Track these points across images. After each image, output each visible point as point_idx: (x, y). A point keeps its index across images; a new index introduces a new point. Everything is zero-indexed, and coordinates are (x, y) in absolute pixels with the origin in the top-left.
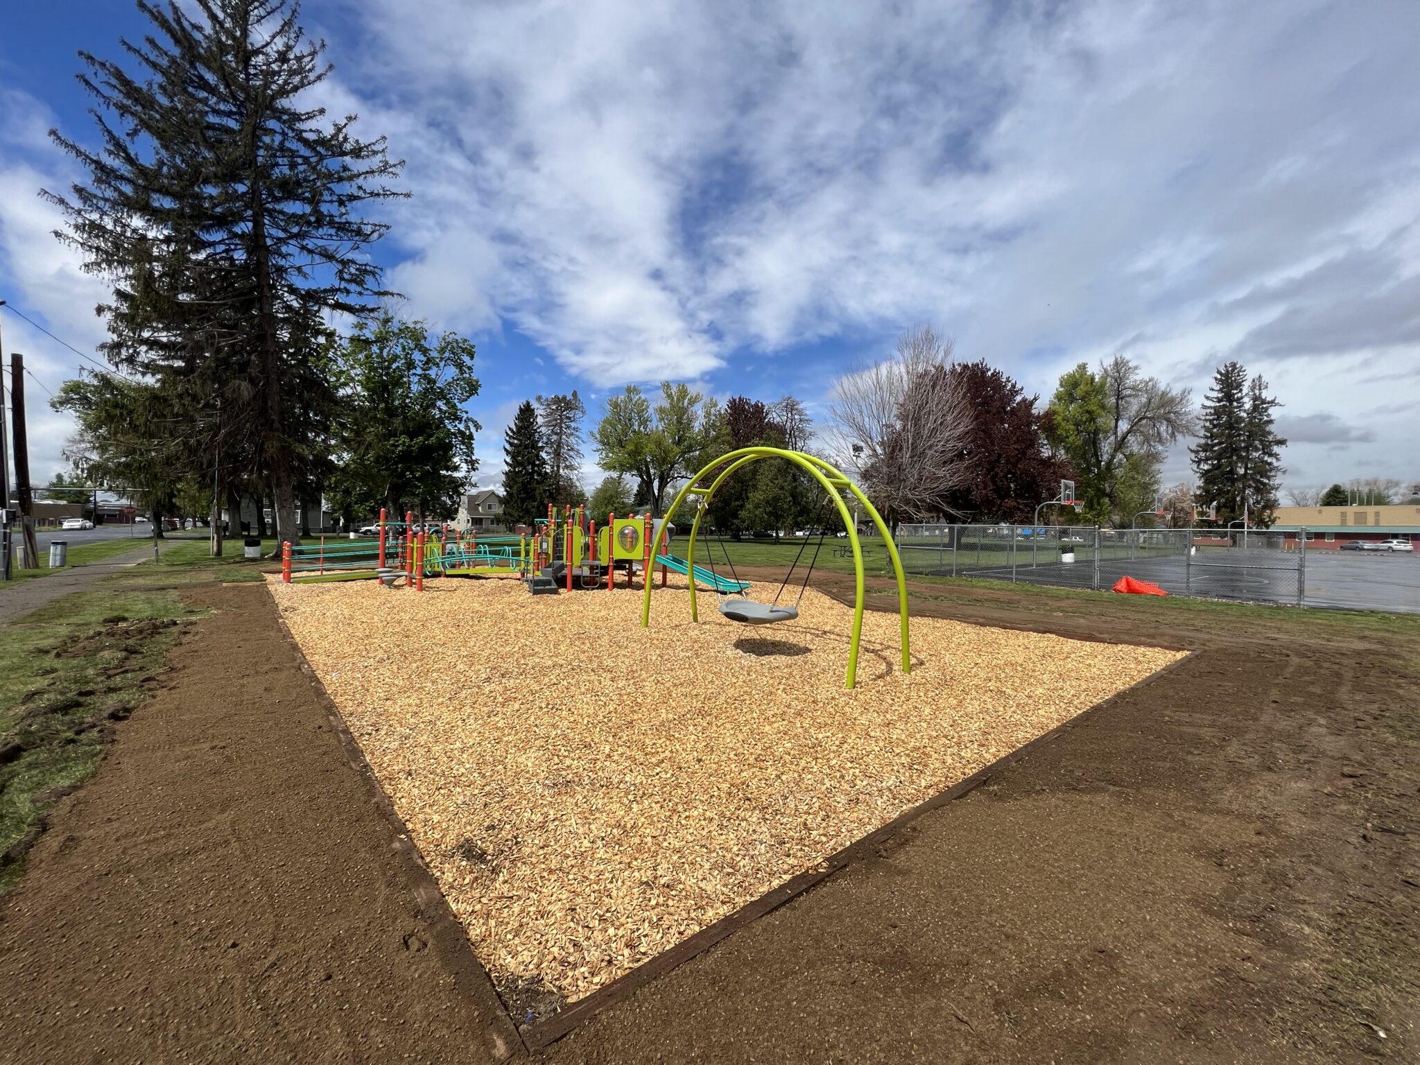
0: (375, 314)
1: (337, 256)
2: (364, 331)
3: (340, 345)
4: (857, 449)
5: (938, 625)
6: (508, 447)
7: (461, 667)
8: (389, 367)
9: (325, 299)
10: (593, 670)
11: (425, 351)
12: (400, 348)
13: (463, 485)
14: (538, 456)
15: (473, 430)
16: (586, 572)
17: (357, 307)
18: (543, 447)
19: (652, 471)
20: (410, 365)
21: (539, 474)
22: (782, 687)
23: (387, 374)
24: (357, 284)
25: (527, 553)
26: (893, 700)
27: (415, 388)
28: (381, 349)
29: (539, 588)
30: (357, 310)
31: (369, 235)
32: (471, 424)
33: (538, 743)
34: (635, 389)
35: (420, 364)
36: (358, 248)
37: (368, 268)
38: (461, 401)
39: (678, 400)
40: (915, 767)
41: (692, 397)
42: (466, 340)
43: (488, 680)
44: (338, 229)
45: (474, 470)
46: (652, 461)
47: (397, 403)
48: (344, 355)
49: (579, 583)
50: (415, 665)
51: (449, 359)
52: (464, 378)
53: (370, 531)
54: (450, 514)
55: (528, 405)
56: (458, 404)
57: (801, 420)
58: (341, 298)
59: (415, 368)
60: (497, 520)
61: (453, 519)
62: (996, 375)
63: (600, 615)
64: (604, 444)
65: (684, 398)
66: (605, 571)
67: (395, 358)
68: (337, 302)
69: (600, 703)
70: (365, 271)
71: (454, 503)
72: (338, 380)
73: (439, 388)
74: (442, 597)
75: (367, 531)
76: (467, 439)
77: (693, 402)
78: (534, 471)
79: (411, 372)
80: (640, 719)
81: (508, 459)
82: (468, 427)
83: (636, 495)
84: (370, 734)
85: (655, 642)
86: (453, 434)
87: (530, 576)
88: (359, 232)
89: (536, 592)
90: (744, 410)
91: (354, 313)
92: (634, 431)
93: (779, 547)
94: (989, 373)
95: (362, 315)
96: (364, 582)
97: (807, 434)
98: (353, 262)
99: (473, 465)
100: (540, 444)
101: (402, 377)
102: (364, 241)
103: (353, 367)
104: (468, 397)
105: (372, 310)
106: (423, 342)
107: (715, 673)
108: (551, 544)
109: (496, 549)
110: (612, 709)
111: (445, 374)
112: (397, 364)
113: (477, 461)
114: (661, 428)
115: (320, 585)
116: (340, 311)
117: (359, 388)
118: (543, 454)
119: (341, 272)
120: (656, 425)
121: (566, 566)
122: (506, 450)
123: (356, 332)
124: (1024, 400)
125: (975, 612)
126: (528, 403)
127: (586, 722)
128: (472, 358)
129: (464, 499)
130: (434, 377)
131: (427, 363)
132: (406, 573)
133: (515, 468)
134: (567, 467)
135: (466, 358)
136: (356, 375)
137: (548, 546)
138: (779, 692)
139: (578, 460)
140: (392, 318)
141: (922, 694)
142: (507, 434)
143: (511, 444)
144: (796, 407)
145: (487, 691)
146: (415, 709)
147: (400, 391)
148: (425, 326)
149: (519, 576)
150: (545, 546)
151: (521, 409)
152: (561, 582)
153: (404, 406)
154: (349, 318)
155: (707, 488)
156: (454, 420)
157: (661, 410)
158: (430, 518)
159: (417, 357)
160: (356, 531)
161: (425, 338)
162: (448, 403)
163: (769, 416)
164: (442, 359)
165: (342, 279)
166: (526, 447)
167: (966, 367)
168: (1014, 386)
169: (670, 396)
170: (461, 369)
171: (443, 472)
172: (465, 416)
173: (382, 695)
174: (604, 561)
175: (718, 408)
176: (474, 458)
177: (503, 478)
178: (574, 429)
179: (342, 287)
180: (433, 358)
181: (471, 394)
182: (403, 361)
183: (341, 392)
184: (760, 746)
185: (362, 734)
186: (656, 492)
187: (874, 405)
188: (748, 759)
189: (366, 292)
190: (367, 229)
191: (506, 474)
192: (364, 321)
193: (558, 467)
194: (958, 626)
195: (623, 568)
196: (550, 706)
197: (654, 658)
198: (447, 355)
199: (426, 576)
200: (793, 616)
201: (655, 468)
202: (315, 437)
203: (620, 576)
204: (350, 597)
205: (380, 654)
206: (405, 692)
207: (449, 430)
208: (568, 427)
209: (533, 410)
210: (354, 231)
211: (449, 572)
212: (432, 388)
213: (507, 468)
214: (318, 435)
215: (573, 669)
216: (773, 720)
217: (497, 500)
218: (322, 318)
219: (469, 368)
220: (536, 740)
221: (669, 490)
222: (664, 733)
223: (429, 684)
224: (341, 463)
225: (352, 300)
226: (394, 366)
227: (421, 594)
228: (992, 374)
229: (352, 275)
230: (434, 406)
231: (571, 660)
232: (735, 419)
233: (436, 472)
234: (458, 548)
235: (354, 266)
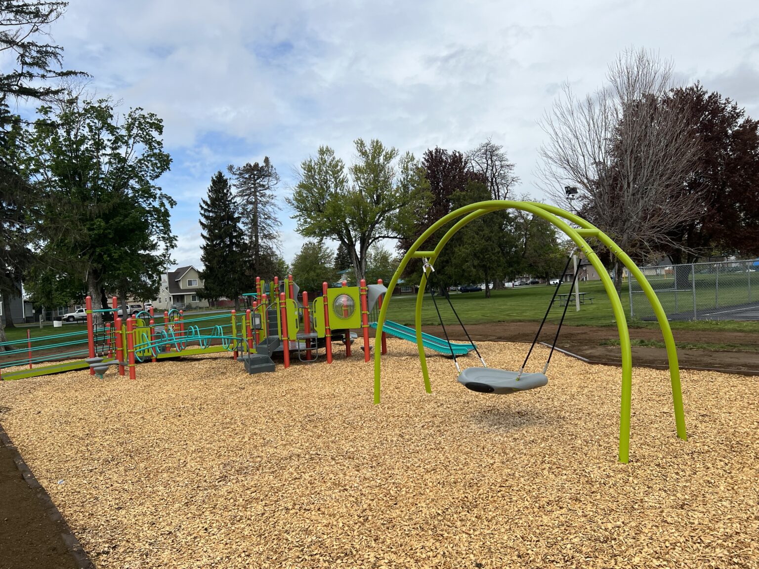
0: (60, 96)
1: (17, 41)
2: (50, 115)
3: (27, 131)
4: (571, 191)
5: (695, 378)
6: (204, 221)
7: (192, 465)
8: (78, 150)
9: (9, 85)
10: (333, 459)
11: (112, 129)
12: (87, 129)
13: (161, 263)
14: (235, 226)
15: (168, 206)
16: (303, 345)
17: (42, 90)
18: (239, 218)
19: (353, 233)
20: (99, 145)
21: (238, 246)
22: (547, 466)
23: (76, 157)
24: (40, 67)
25: (239, 329)
26: (677, 474)
27: (105, 168)
28: (68, 133)
29: (254, 367)
30: (42, 94)
31: (47, 16)
32: (165, 201)
33: (292, 554)
34: (328, 150)
35: (109, 144)
36: (37, 29)
37: (49, 49)
38: (153, 178)
39: (374, 158)
40: (735, 560)
41: (387, 153)
42: (152, 115)
43: (224, 478)
44: (17, 12)
45: (173, 247)
46: (352, 222)
47: (89, 185)
48: (31, 141)
49: (296, 358)
50: (142, 465)
51: (137, 135)
52: (155, 154)
53: (73, 317)
54: (151, 293)
55: (220, 175)
56: (150, 181)
57: (502, 167)
58: (26, 83)
59: (104, 148)
60: (200, 294)
61: (155, 299)
62: (714, 98)
63: (323, 392)
64: (301, 210)
65: (379, 154)
66: (322, 342)
67: (83, 140)
68: (21, 87)
69: (351, 499)
70: (47, 52)
71: (154, 282)
72: (27, 168)
73: (130, 166)
74: (157, 384)
75: (70, 317)
76: (163, 217)
77: (389, 157)
78: (232, 243)
79: (101, 152)
80: (399, 516)
81: (205, 233)
82: (162, 204)
83: (336, 259)
84: (108, 553)
85: (391, 419)
86: (149, 212)
87: (245, 355)
88: (37, 14)
89: (253, 372)
90: (441, 161)
91: (39, 97)
92: (331, 194)
93: (491, 300)
94: (706, 97)
95: (47, 98)
96: (75, 374)
97: (510, 179)
98: (33, 44)
99: (171, 242)
100: (236, 215)
101: (92, 158)
102: (43, 22)
103: (41, 153)
104: (160, 173)
105: (56, 92)
106: (109, 120)
107: (467, 453)
108: (264, 320)
109: (207, 327)
110: (365, 506)
111: (135, 152)
112: (86, 146)
113: (175, 238)
114: (357, 188)
115: (30, 380)
116: (25, 97)
117: (50, 174)
118: (240, 225)
119: (22, 56)
120: (352, 184)
121: (282, 341)
122: (202, 224)
123: (42, 117)
124: (748, 121)
125: (734, 360)
126: (220, 174)
127: (341, 525)
128: (161, 133)
129: (164, 277)
130: (123, 155)
131: (115, 142)
132: (117, 361)
133: (212, 241)
134: (265, 236)
135: (154, 133)
136: (45, 161)
137: (261, 321)
138: (546, 472)
139: (276, 228)
140: (77, 98)
141: (710, 465)
142: (202, 208)
143: (207, 217)
144: (496, 152)
145: (223, 491)
146: (150, 518)
147: (91, 173)
148: (110, 104)
149: (232, 354)
150: (257, 321)
151: (213, 181)
152: (278, 357)
153: (96, 188)
154: (34, 103)
155: (432, 249)
156: (148, 198)
157: (357, 170)
158: (131, 299)
159: (105, 136)
160: (59, 319)
161: (111, 116)
162: (141, 180)
163: (469, 165)
164: (130, 136)
165: (24, 63)
166: (223, 219)
167: (679, 92)
168: (734, 108)
169: (364, 154)
170: (150, 144)
171: (142, 252)
172: (158, 192)
173: (113, 503)
174: (320, 332)
175: (415, 162)
176: (171, 235)
177: (202, 252)
178: (269, 197)
179: (24, 71)
180: (122, 136)
181: (163, 170)
182: (90, 143)
183: (33, 179)
184: (542, 543)
185: (99, 554)
186: (358, 253)
187: (588, 143)
188: (534, 561)
189: (49, 75)
190: (44, 10)
191: (204, 248)
192: (49, 104)
193: (257, 237)
194: (720, 379)
195: (340, 338)
196: (297, 507)
197: (395, 439)
198: (135, 131)
199: (137, 362)
200: (542, 384)
201: (355, 230)
202: (10, 226)
203: (337, 347)
204: (63, 391)
205: (104, 454)
206: (137, 498)
207: (144, 208)
208: (263, 195)
209: (226, 180)
210: (31, 13)
211: (160, 356)
212: (123, 167)
213: (204, 242)
214: (12, 225)
215: (312, 459)
216: (549, 508)
217: (197, 275)
218: (7, 106)
219: (159, 143)
220: (290, 549)
221: (371, 251)
222: (430, 532)
223: (161, 488)
224: (38, 251)
225: (36, 84)
226: (83, 148)
227: (135, 382)
228: (710, 97)
229: (34, 58)
230: (126, 185)
231: (307, 447)
232: (433, 171)
233: (134, 252)
234: (167, 330)
235: (34, 48)
